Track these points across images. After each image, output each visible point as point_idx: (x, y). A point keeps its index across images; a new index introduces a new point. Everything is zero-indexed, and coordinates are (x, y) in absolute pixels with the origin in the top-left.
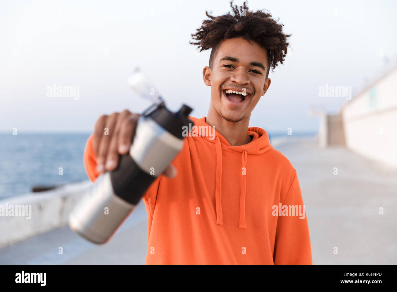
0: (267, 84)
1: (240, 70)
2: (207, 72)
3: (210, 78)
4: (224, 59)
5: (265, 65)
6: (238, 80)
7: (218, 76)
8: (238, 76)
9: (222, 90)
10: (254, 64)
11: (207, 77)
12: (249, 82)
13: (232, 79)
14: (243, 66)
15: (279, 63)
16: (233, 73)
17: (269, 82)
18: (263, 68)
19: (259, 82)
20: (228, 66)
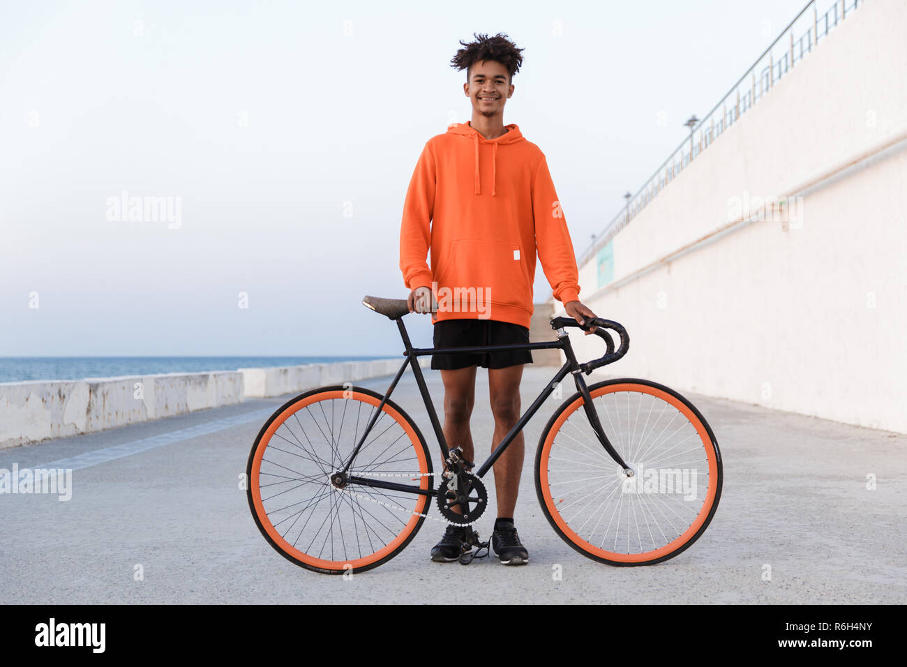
0: (511, 89)
1: (488, 82)
2: (466, 87)
3: (469, 91)
4: (475, 77)
5: (507, 76)
6: (487, 90)
7: (474, 88)
8: (487, 87)
9: (477, 97)
10: (498, 77)
11: (467, 90)
12: (495, 90)
13: (483, 90)
14: (489, 79)
15: (516, 73)
16: (484, 85)
17: (513, 87)
18: (504, 78)
19: (503, 89)
20: (480, 81)
